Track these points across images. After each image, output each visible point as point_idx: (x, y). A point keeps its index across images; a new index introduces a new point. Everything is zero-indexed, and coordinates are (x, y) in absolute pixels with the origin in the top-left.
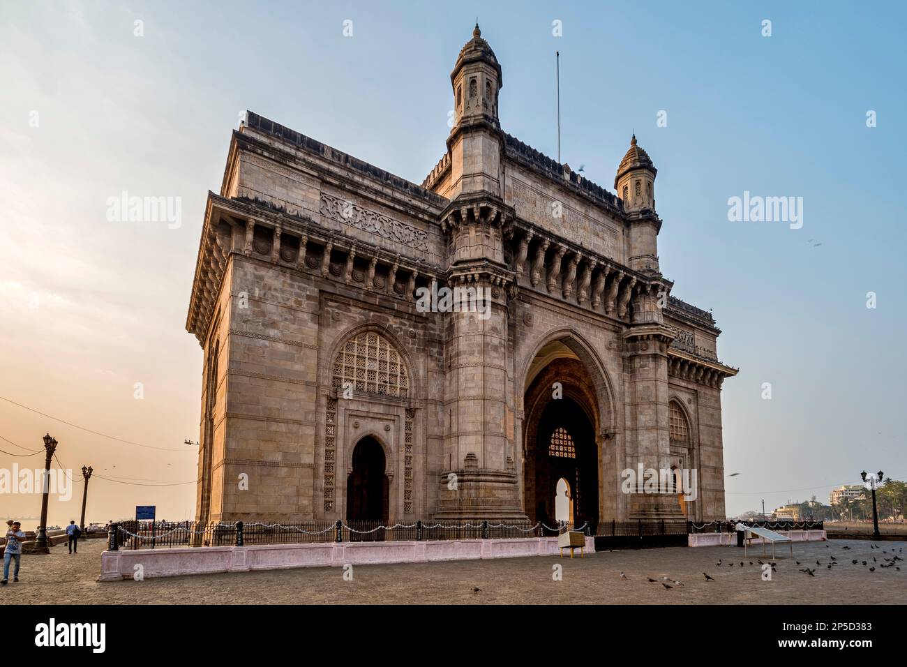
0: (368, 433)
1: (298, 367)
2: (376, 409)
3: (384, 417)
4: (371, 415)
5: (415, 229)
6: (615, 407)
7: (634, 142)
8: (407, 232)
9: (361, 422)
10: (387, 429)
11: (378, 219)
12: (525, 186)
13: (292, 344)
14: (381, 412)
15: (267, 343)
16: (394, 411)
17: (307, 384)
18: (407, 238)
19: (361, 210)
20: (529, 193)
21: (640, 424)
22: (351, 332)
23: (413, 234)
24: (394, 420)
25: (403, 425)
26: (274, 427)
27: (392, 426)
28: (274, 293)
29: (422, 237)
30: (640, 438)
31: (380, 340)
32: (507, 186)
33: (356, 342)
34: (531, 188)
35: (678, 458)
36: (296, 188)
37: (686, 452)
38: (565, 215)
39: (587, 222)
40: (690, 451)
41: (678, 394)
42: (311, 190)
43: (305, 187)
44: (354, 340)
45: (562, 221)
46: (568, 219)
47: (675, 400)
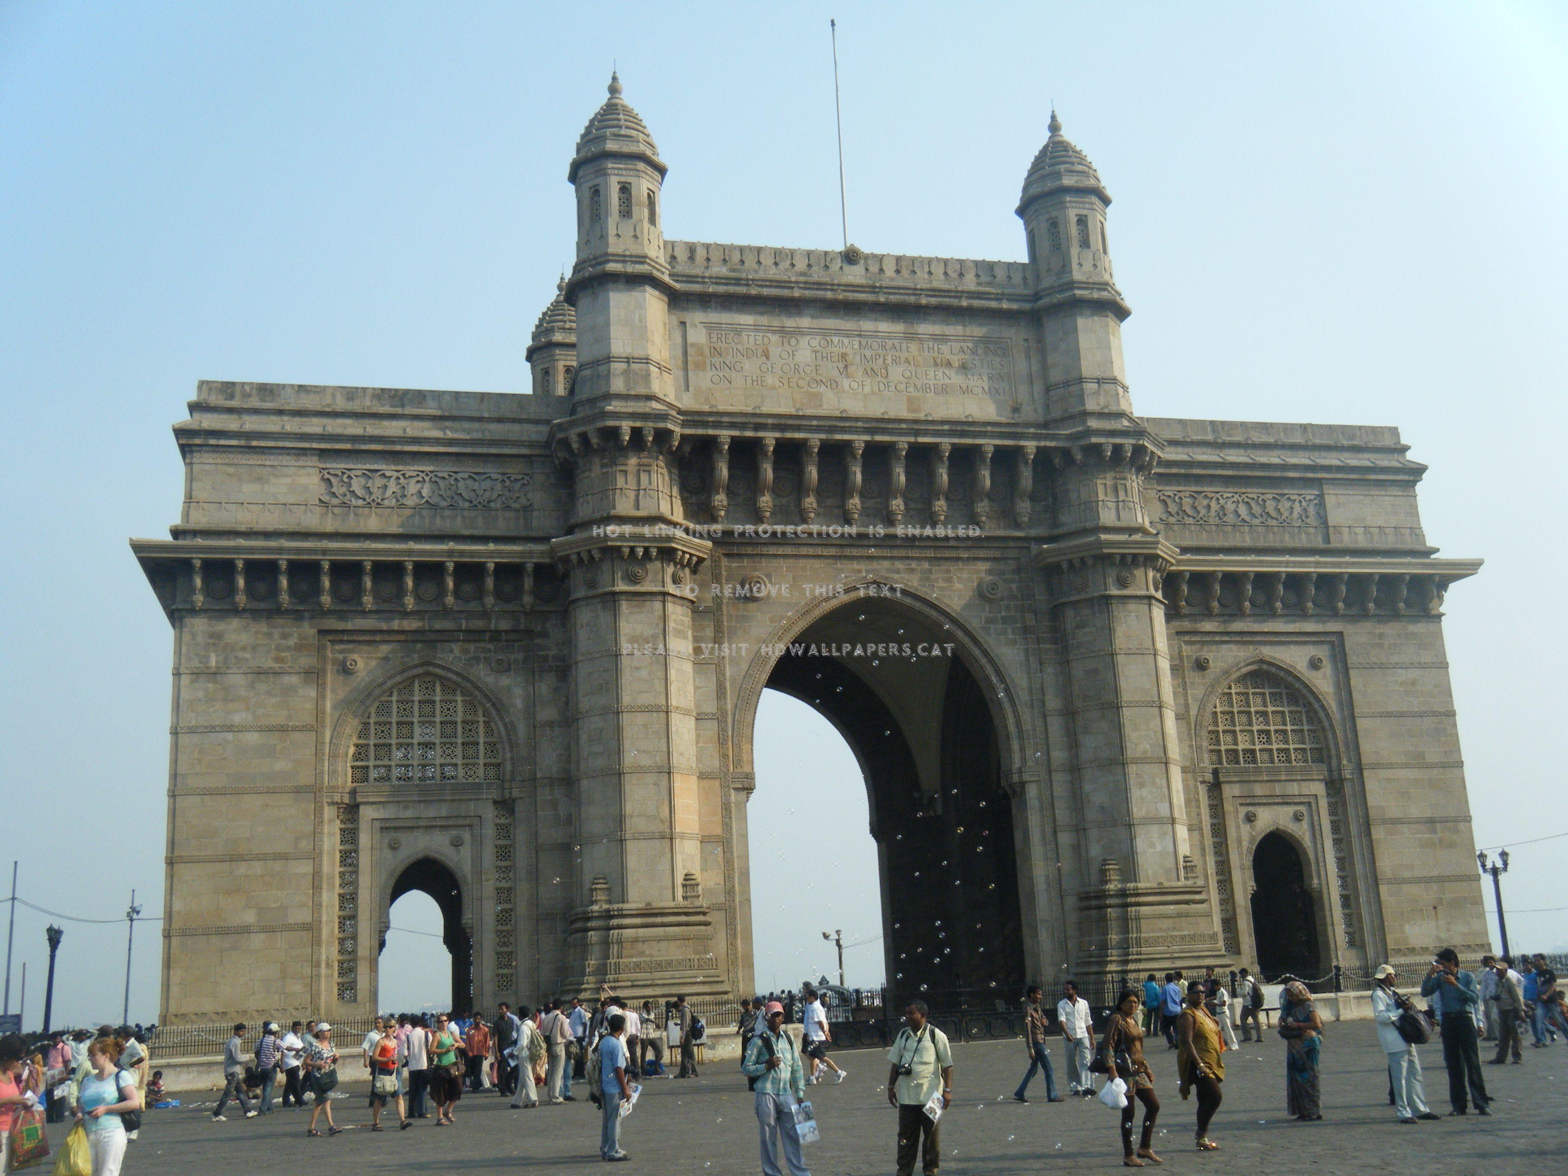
0: (420, 855)
1: (281, 765)
2: (431, 812)
3: (450, 822)
4: (422, 823)
5: (504, 474)
7: (1054, 127)
8: (487, 484)
9: (403, 837)
10: (457, 843)
11: (427, 479)
12: (738, 331)
13: (270, 729)
14: (444, 814)
15: (230, 736)
16: (472, 808)
17: (298, 790)
18: (487, 494)
19: (395, 474)
20: (749, 340)
21: (1086, 754)
22: (380, 685)
23: (499, 486)
24: (471, 826)
25: (489, 831)
26: (242, 869)
27: (466, 836)
28: (240, 654)
29: (517, 486)
30: (1087, 787)
31: (442, 685)
32: (693, 345)
33: (394, 699)
34: (756, 328)
35: (1290, 810)
36: (277, 476)
37: (1319, 789)
38: (849, 351)
39: (914, 347)
40: (1334, 786)
41: (1269, 652)
42: (302, 471)
43: (292, 470)
44: (391, 695)
45: (841, 366)
46: (858, 357)
47: (1265, 667)
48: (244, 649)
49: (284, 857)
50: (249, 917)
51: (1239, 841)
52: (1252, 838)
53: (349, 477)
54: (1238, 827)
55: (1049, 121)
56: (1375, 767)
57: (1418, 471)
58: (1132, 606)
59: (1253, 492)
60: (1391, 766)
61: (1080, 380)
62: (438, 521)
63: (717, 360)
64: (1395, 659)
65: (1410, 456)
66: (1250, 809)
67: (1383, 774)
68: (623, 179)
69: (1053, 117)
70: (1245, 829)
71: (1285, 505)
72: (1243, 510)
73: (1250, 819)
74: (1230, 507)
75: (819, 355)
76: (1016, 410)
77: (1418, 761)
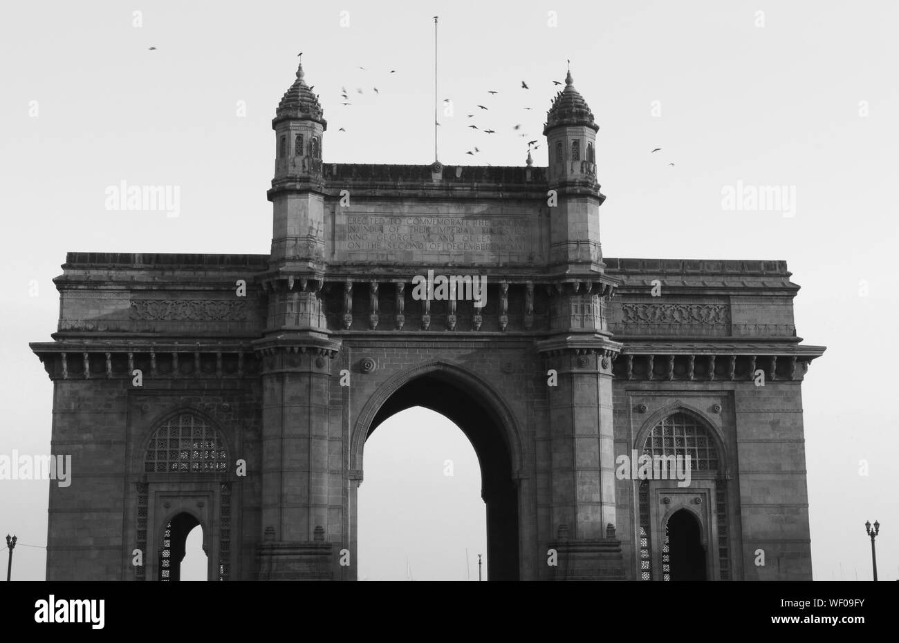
0: (181, 511)
1: (107, 462)
2: (186, 488)
3: (197, 494)
4: (181, 494)
5: (230, 301)
6: (520, 445)
9: (173, 501)
10: (200, 505)
11: (188, 304)
12: (365, 216)
13: (102, 443)
14: (193, 489)
15: (81, 446)
16: (207, 487)
17: (116, 475)
18: (222, 313)
19: (171, 302)
20: (373, 222)
21: (555, 464)
22: (161, 419)
23: (228, 307)
24: (208, 496)
25: (217, 500)
26: (87, 516)
27: (206, 501)
28: (86, 403)
29: (238, 307)
31: (195, 419)
32: (339, 225)
33: (169, 426)
34: (376, 214)
35: (693, 497)
36: (107, 305)
37: (711, 485)
38: (431, 226)
39: (470, 222)
40: (721, 484)
41: (686, 402)
42: (121, 302)
43: (115, 302)
44: (167, 424)
45: (426, 235)
46: (436, 229)
47: (683, 411)
48: (88, 399)
49: (108, 510)
50: (91, 542)
51: (657, 515)
52: (666, 514)
53: (146, 304)
54: (657, 506)
55: (566, 77)
56: (746, 473)
57: (795, 289)
58: (587, 378)
59: (684, 303)
60: (758, 472)
61: (567, 242)
62: (194, 328)
63: (352, 234)
64: (767, 407)
65: (792, 279)
66: (667, 496)
67: (752, 477)
68: (298, 132)
69: (569, 75)
70: (662, 507)
71: (704, 312)
72: (676, 315)
73: (666, 502)
74: (668, 312)
75: (413, 229)
76: (531, 258)
77: (778, 470)
